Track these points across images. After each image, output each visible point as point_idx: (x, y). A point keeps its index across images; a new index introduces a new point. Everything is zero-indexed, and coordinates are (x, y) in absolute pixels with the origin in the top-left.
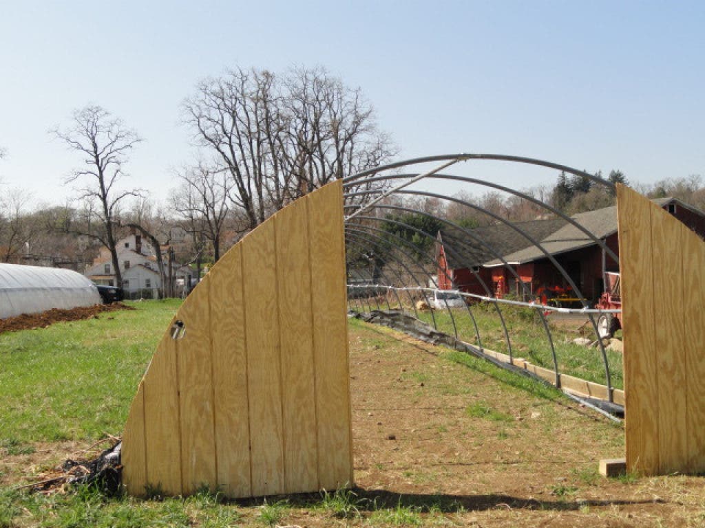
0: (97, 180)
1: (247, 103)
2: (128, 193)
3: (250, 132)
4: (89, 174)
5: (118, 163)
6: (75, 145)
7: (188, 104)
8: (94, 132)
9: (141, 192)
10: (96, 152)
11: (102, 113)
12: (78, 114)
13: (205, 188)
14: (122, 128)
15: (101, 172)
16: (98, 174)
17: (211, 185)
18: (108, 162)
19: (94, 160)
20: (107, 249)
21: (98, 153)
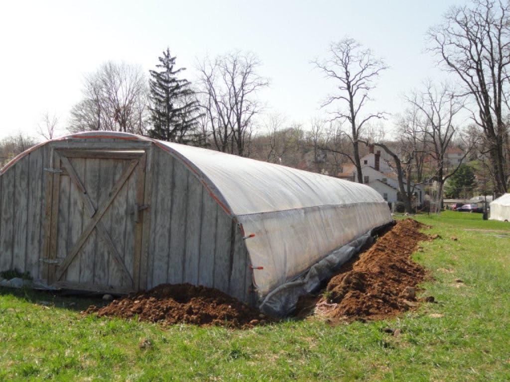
0: (348, 104)
1: (491, 30)
2: (372, 116)
3: (493, 59)
4: (341, 98)
5: (367, 88)
6: (331, 73)
7: (432, 33)
8: (347, 62)
9: (384, 115)
10: (347, 79)
11: (355, 44)
12: (335, 46)
13: (433, 111)
14: (371, 57)
15: (351, 97)
16: (349, 99)
17: (438, 110)
18: (358, 88)
19: (346, 86)
20: (354, 166)
21: (350, 80)
